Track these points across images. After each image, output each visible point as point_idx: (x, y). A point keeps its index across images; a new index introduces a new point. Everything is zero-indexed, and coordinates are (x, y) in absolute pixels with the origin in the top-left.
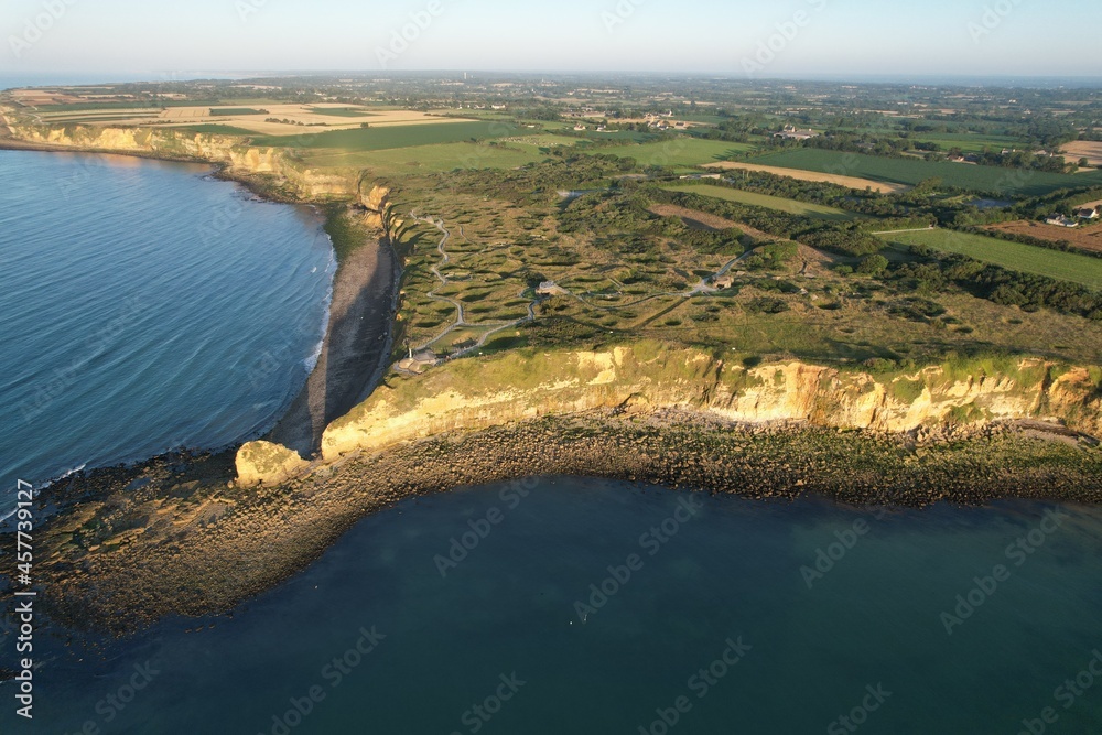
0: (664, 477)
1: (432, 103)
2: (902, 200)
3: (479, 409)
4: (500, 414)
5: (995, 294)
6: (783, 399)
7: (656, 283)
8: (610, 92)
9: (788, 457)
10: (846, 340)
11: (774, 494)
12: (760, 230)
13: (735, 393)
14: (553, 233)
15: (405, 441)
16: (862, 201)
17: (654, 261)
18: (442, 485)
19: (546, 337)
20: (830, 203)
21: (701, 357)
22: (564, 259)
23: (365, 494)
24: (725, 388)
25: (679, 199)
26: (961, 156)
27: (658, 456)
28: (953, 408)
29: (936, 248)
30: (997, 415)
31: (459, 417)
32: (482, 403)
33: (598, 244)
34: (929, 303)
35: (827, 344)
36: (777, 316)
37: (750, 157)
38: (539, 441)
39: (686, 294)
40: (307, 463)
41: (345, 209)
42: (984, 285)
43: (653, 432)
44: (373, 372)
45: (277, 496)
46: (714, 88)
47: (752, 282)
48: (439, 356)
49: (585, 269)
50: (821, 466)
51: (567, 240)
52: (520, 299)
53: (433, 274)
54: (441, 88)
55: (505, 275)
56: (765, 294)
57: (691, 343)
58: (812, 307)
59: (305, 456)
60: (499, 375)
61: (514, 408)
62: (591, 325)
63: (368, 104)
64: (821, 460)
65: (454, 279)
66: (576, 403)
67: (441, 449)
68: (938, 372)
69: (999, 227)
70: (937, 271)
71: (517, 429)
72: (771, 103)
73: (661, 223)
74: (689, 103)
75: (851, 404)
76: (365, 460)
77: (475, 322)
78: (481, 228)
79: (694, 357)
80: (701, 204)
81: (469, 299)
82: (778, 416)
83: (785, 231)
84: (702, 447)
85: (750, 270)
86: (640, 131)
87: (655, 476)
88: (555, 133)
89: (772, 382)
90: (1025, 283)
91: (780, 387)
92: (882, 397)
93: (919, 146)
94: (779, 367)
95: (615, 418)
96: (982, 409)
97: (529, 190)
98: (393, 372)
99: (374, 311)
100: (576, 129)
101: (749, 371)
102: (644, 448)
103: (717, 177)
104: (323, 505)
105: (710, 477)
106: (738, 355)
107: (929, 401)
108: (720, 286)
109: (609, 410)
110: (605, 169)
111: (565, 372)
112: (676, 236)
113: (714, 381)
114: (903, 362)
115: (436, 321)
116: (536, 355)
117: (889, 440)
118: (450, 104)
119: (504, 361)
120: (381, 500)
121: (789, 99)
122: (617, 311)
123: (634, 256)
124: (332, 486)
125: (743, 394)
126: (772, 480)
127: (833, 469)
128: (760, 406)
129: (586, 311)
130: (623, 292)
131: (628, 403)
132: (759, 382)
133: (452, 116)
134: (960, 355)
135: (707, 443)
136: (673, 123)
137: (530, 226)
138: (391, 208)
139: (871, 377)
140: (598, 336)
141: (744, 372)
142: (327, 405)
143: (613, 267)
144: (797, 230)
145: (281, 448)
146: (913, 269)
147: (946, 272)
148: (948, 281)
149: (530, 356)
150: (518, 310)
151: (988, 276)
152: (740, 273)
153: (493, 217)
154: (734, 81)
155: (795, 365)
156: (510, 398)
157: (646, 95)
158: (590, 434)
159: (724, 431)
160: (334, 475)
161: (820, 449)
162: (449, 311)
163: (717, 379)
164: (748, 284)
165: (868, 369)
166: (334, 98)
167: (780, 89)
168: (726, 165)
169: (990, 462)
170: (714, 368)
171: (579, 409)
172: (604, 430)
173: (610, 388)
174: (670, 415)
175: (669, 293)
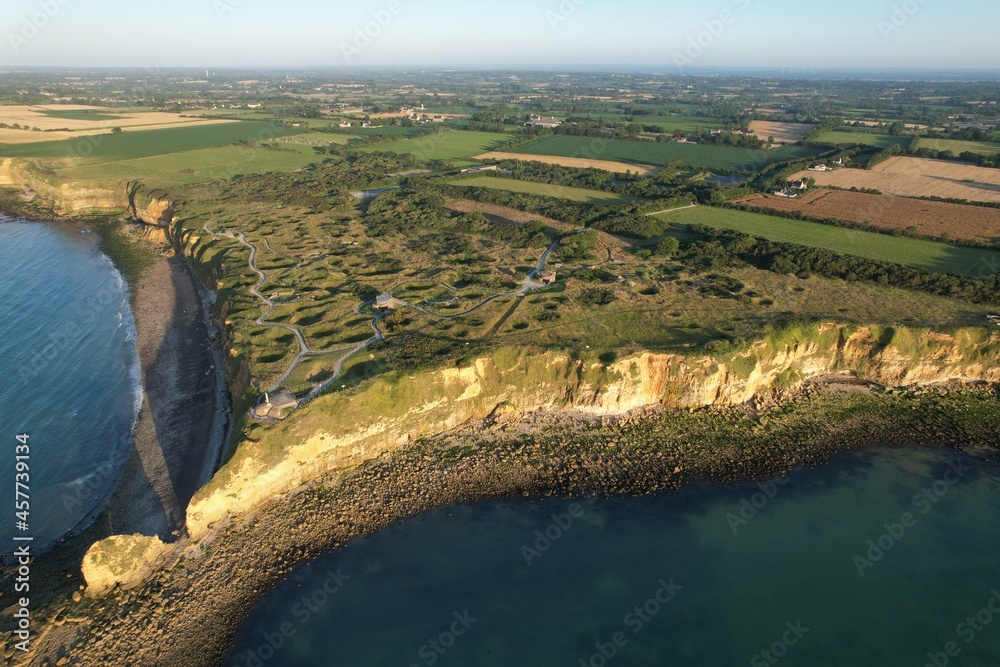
0: (555, 488)
1: (184, 104)
2: (659, 180)
3: (352, 446)
4: (374, 447)
5: (774, 266)
6: (640, 388)
7: (488, 285)
8: (356, 86)
9: (658, 445)
10: (677, 324)
11: (660, 486)
12: (556, 219)
13: (598, 390)
14: (363, 238)
15: (277, 496)
16: (629, 184)
17: (475, 261)
18: (335, 541)
19: (405, 357)
20: (602, 188)
21: (561, 359)
22: (387, 267)
23: (251, 570)
24: (588, 387)
25: (471, 193)
26: (682, 136)
27: (542, 466)
28: (777, 374)
29: (710, 226)
30: (807, 374)
31: (332, 458)
32: (355, 440)
33: (414, 246)
34: (727, 279)
35: (664, 331)
36: (610, 306)
37: (514, 146)
38: (420, 469)
39: (519, 292)
40: (171, 547)
41: (117, 224)
42: (763, 257)
43: (529, 441)
44: (212, 416)
45: (144, 598)
46: (448, 80)
47: (573, 274)
48: (298, 395)
49: (412, 275)
50: (688, 449)
51: (381, 246)
52: (360, 316)
53: (255, 297)
54: (184, 87)
55: (334, 291)
56: (591, 285)
57: (546, 347)
58: (635, 294)
59: (167, 539)
60: (368, 407)
61: (387, 438)
62: (444, 338)
63: (110, 105)
64: (686, 443)
65: (279, 300)
66: (446, 422)
67: (320, 498)
68: (763, 346)
69: (743, 201)
70: (721, 247)
71: (394, 460)
72: (503, 93)
73: (465, 220)
74: (432, 94)
75: (700, 385)
76: (239, 527)
77: (322, 348)
78: (287, 238)
79: (553, 360)
80: (494, 198)
81: (304, 322)
82: (636, 405)
83: (579, 219)
84: (578, 448)
85: (565, 262)
86: (403, 125)
87: (546, 488)
88: (323, 131)
89: (629, 374)
90: (793, 253)
91: (637, 379)
92: (724, 375)
93: (647, 129)
94: (633, 360)
95: (487, 430)
96: (797, 371)
97: (322, 194)
98: (251, 422)
99: (189, 341)
100: (342, 125)
101: (608, 368)
102: (526, 458)
103: (494, 168)
104: (205, 596)
105: (596, 479)
106: (593, 353)
107: (760, 372)
108: (546, 281)
109: (478, 423)
110: (389, 166)
111: (432, 393)
112: (483, 232)
113: (576, 381)
114: (736, 342)
115: (278, 352)
116: (401, 380)
117: (734, 414)
118: (203, 104)
119: (370, 391)
120: (272, 574)
121: (517, 88)
122: (463, 319)
123: (453, 257)
124: (210, 568)
125: (606, 390)
126: (653, 472)
127: (700, 450)
128: (622, 400)
129: (432, 323)
130: (460, 298)
131: (497, 413)
132: (618, 376)
133: (210, 117)
134: (775, 327)
135: (582, 443)
136: (431, 116)
137: (337, 232)
138: (179, 224)
139: (714, 359)
140: (457, 351)
141: (603, 369)
142: (169, 464)
143: (438, 271)
144: (590, 218)
145: (139, 538)
146: (702, 248)
147: (729, 248)
148: (732, 256)
149: (395, 381)
150: (363, 330)
151: (762, 249)
152: (558, 266)
153: (296, 225)
154: (464, 73)
155: (646, 355)
156: (383, 429)
157: (390, 89)
158: (469, 452)
159: (593, 428)
160: (208, 555)
161: (681, 432)
162: (287, 339)
163: (579, 378)
164: (570, 276)
165: (710, 351)
166: (68, 99)
167: (507, 80)
168: (499, 156)
169: (817, 420)
170: (574, 369)
171: (449, 427)
172: (481, 445)
173: (477, 401)
174: (539, 419)
175: (503, 293)
